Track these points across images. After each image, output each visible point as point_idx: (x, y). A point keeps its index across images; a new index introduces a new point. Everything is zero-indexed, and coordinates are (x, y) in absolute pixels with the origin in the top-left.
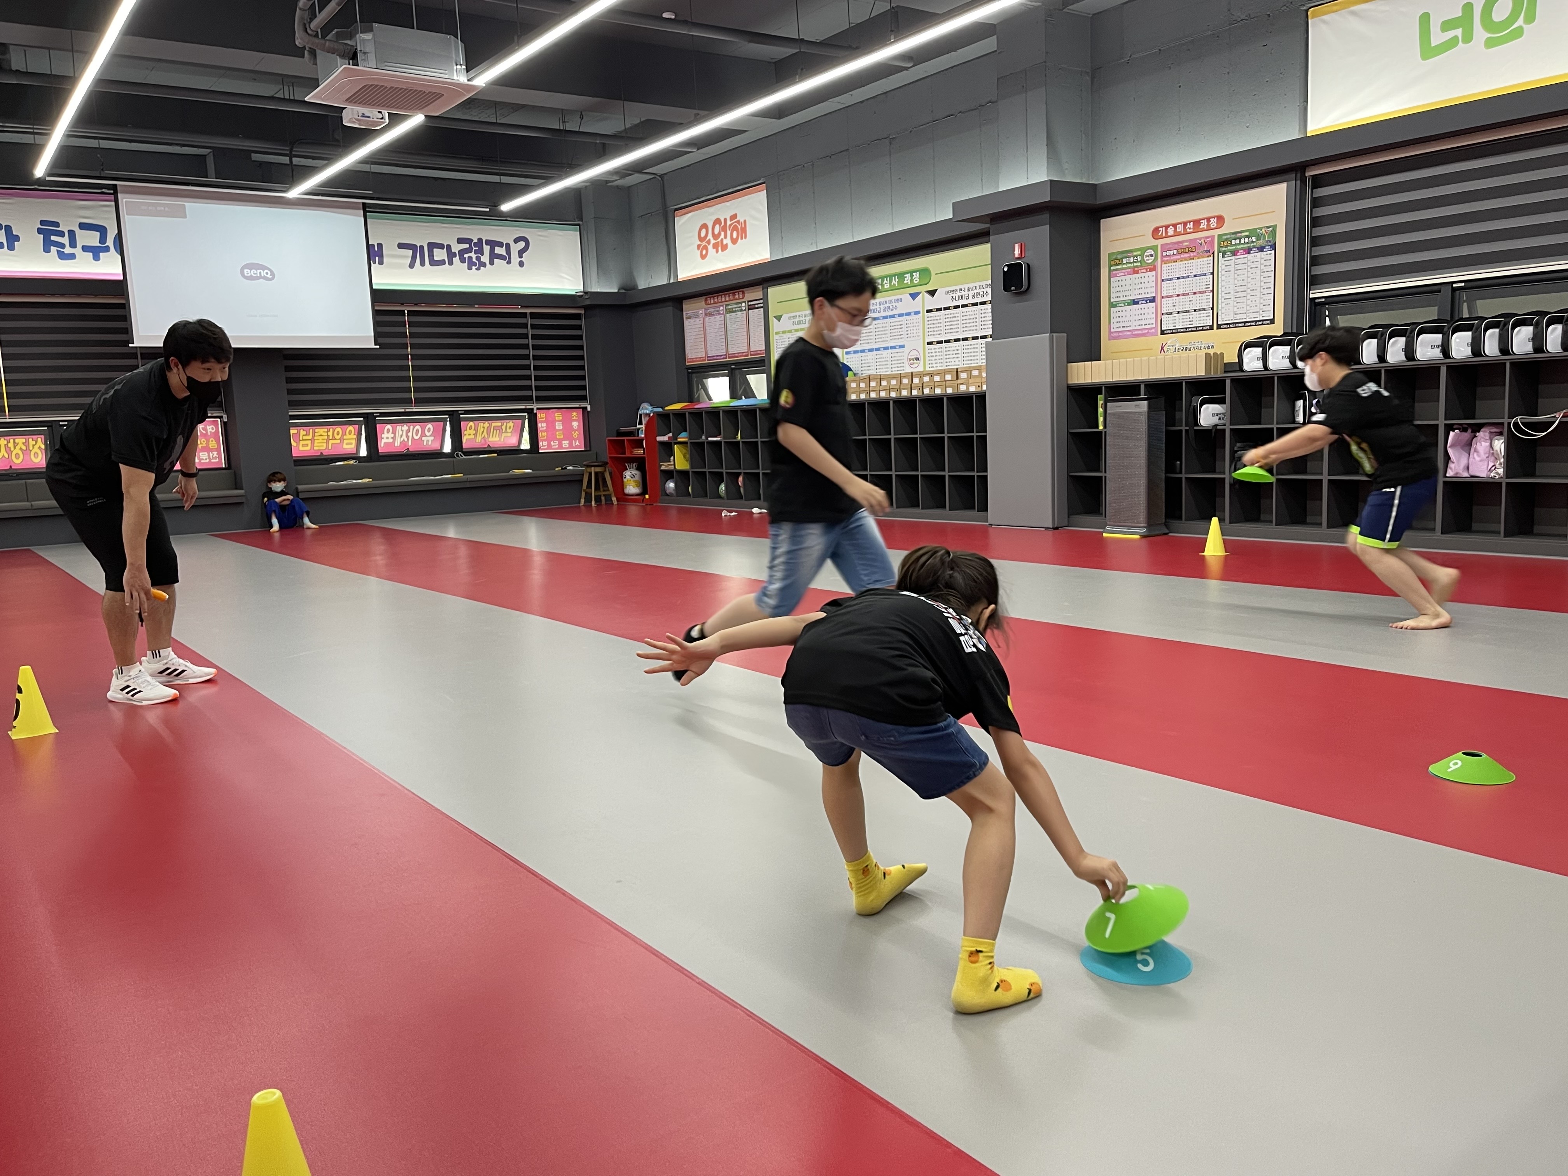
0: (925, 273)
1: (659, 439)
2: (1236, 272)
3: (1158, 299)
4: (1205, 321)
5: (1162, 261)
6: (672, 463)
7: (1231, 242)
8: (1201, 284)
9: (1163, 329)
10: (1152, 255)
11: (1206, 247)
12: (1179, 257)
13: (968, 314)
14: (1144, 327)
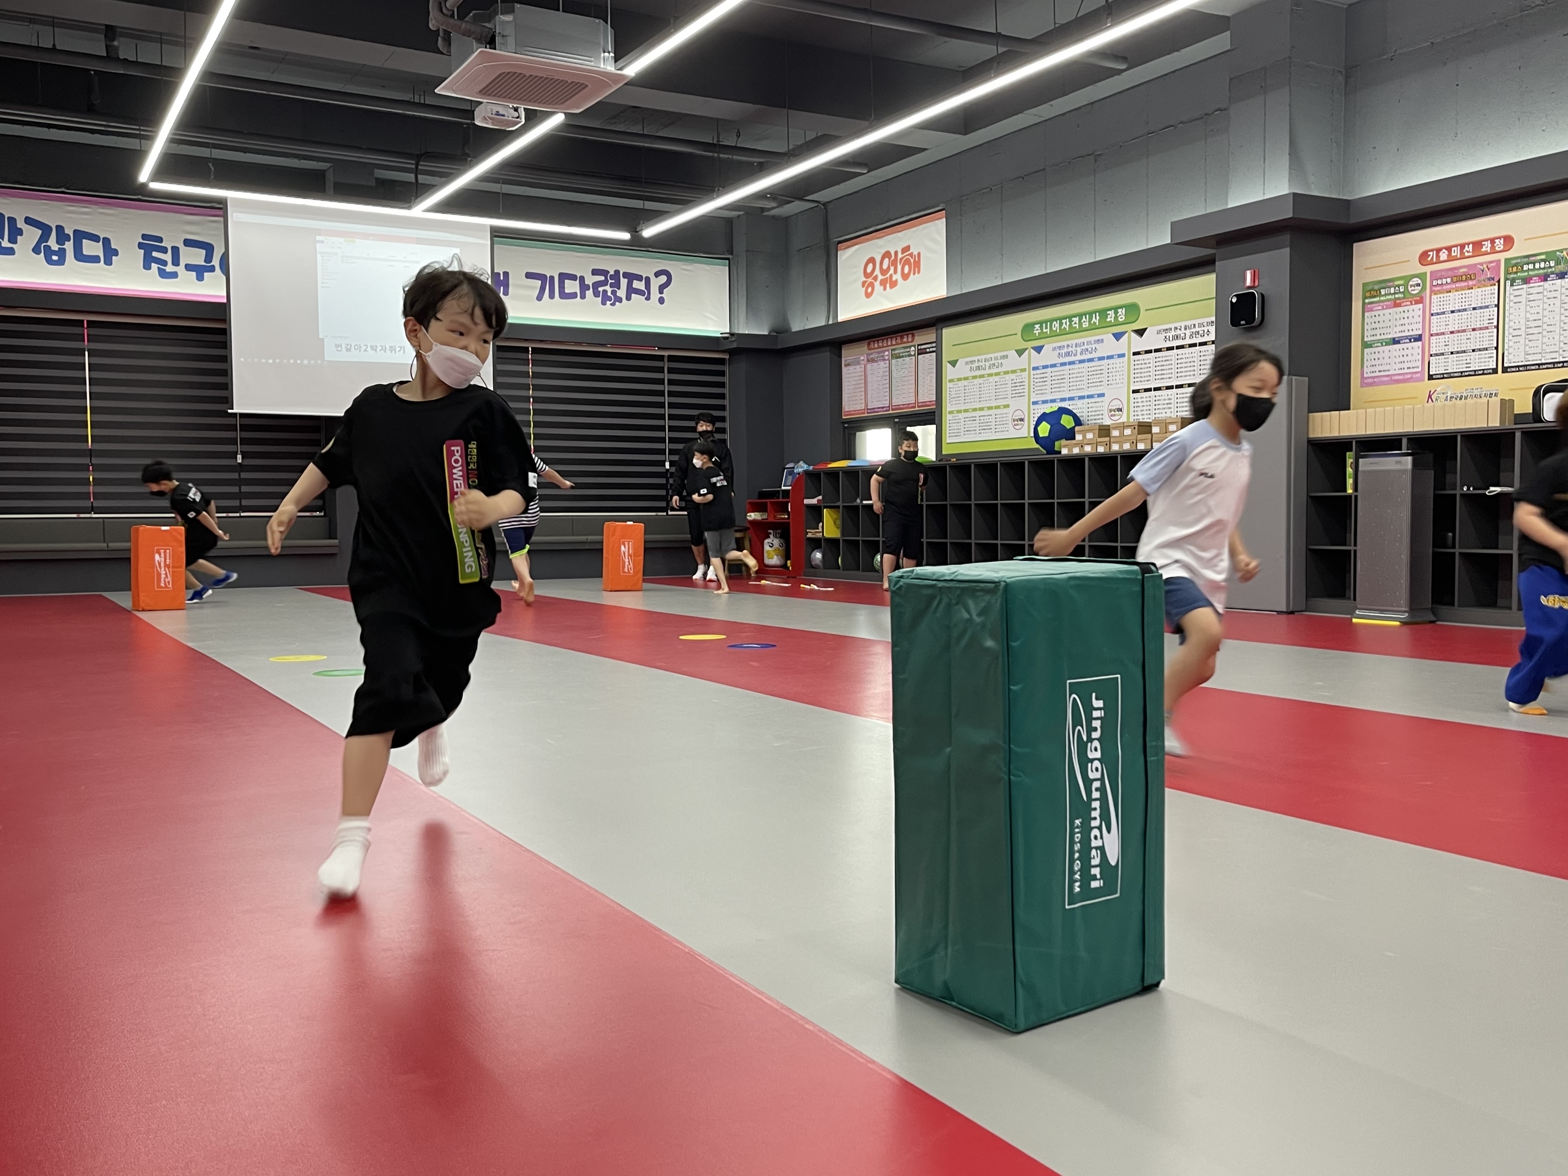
0: (1133, 309)
1: (807, 501)
2: (1528, 303)
3: (1426, 337)
4: (1487, 364)
5: (1432, 292)
6: (820, 530)
7: (1522, 267)
8: (1482, 318)
9: (1431, 373)
10: (1418, 285)
11: (1489, 274)
12: (1454, 286)
13: (1184, 356)
14: (1406, 371)
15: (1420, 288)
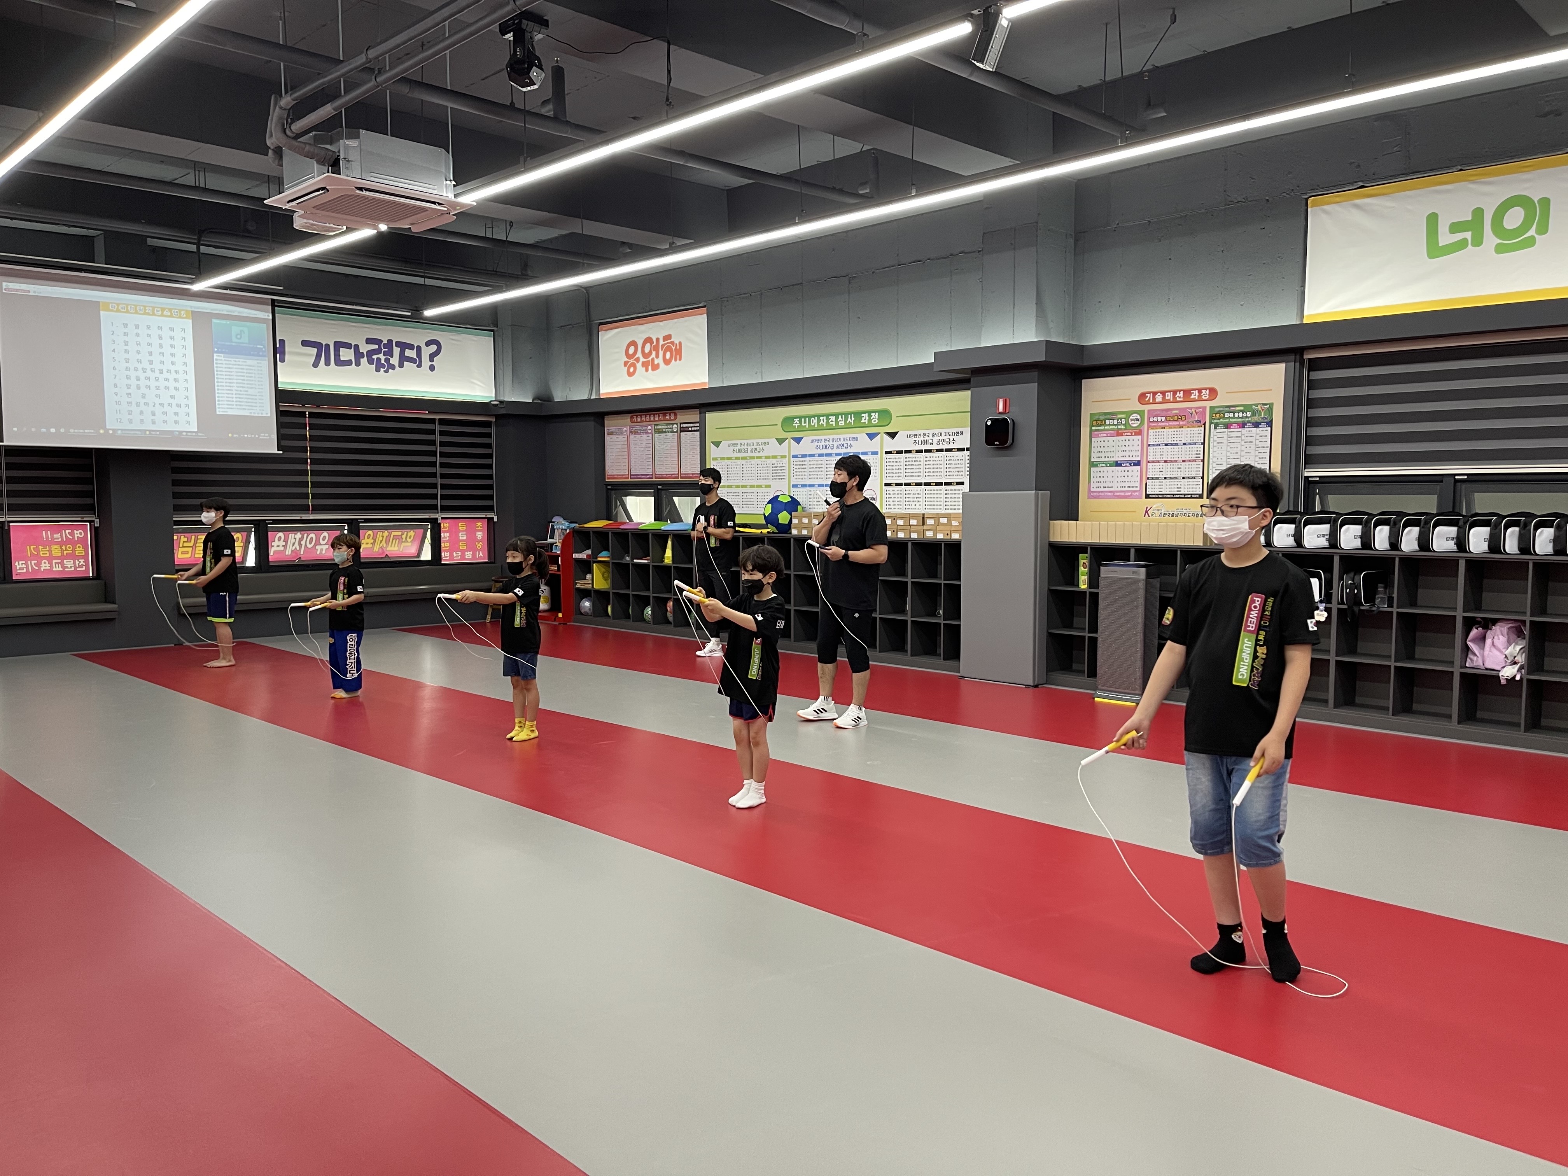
0: (885, 415)
3: (1144, 463)
4: (1194, 490)
5: (1149, 427)
8: (1191, 453)
9: (1148, 493)
10: (1138, 420)
11: (1196, 417)
12: (1167, 424)
13: (931, 459)
14: (1127, 489)
15: (1139, 422)
